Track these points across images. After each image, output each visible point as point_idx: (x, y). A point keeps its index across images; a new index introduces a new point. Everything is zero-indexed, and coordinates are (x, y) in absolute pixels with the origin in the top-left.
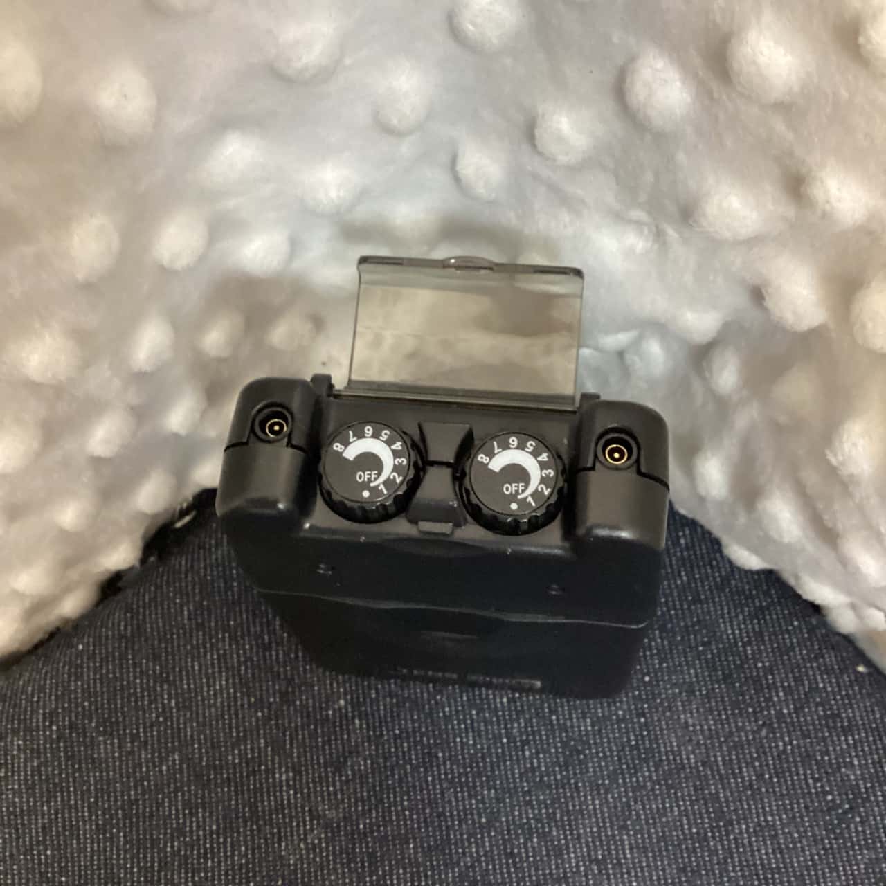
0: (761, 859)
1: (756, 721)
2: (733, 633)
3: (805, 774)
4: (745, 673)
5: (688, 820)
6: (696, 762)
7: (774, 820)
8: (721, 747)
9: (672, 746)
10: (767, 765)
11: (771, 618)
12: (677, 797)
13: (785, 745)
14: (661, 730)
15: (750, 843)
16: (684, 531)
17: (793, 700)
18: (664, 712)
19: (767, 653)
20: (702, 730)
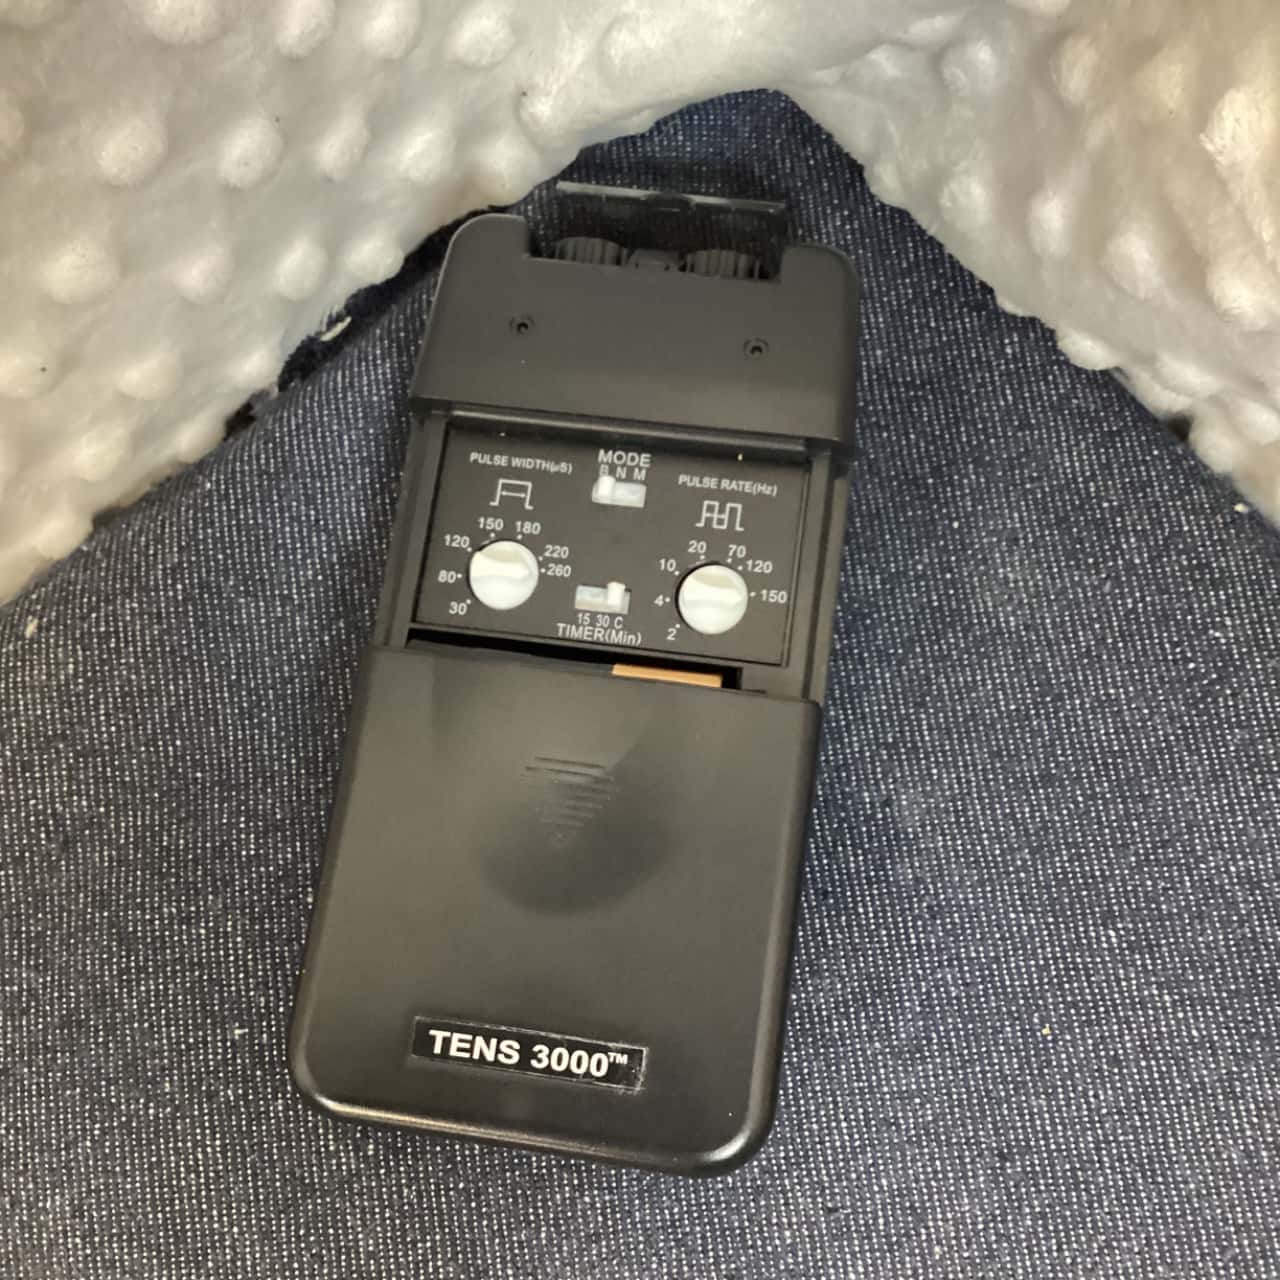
0: (1099, 741)
1: (1098, 573)
2: (1072, 466)
3: (1160, 637)
4: (1085, 516)
5: (1005, 694)
6: (1017, 626)
7: (1118, 694)
8: (1050, 606)
9: (986, 607)
10: (1111, 627)
11: (1123, 446)
12: (991, 669)
13: (1135, 602)
14: (973, 588)
15: (1086, 721)
16: (1011, 338)
17: (1149, 546)
18: (977, 566)
19: (1116, 490)
20: (1026, 587)
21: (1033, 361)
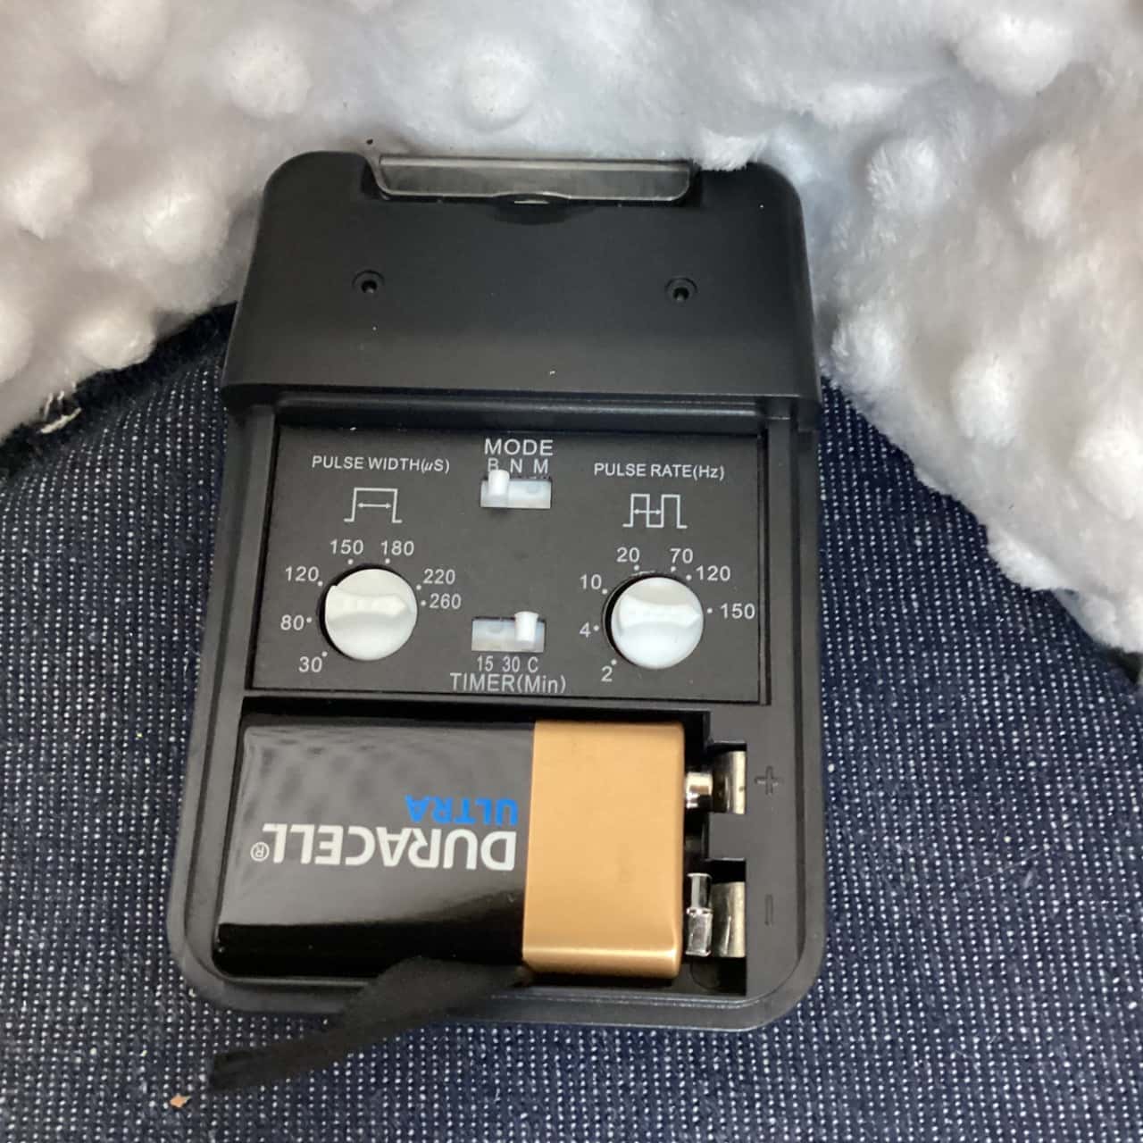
0: (1001, 1100)
1: (1016, 859)
2: (991, 705)
3: (1093, 960)
4: (1005, 776)
5: (878, 1017)
6: (903, 920)
7: (1030, 1035)
8: (948, 896)
9: (863, 888)
10: (1028, 937)
11: (1059, 686)
12: (861, 977)
13: (1063, 905)
14: (847, 858)
15: (984, 1069)
16: (923, 527)
17: (1085, 828)
18: (855, 827)
19: (1047, 745)
20: (918, 866)
21: (948, 559)
